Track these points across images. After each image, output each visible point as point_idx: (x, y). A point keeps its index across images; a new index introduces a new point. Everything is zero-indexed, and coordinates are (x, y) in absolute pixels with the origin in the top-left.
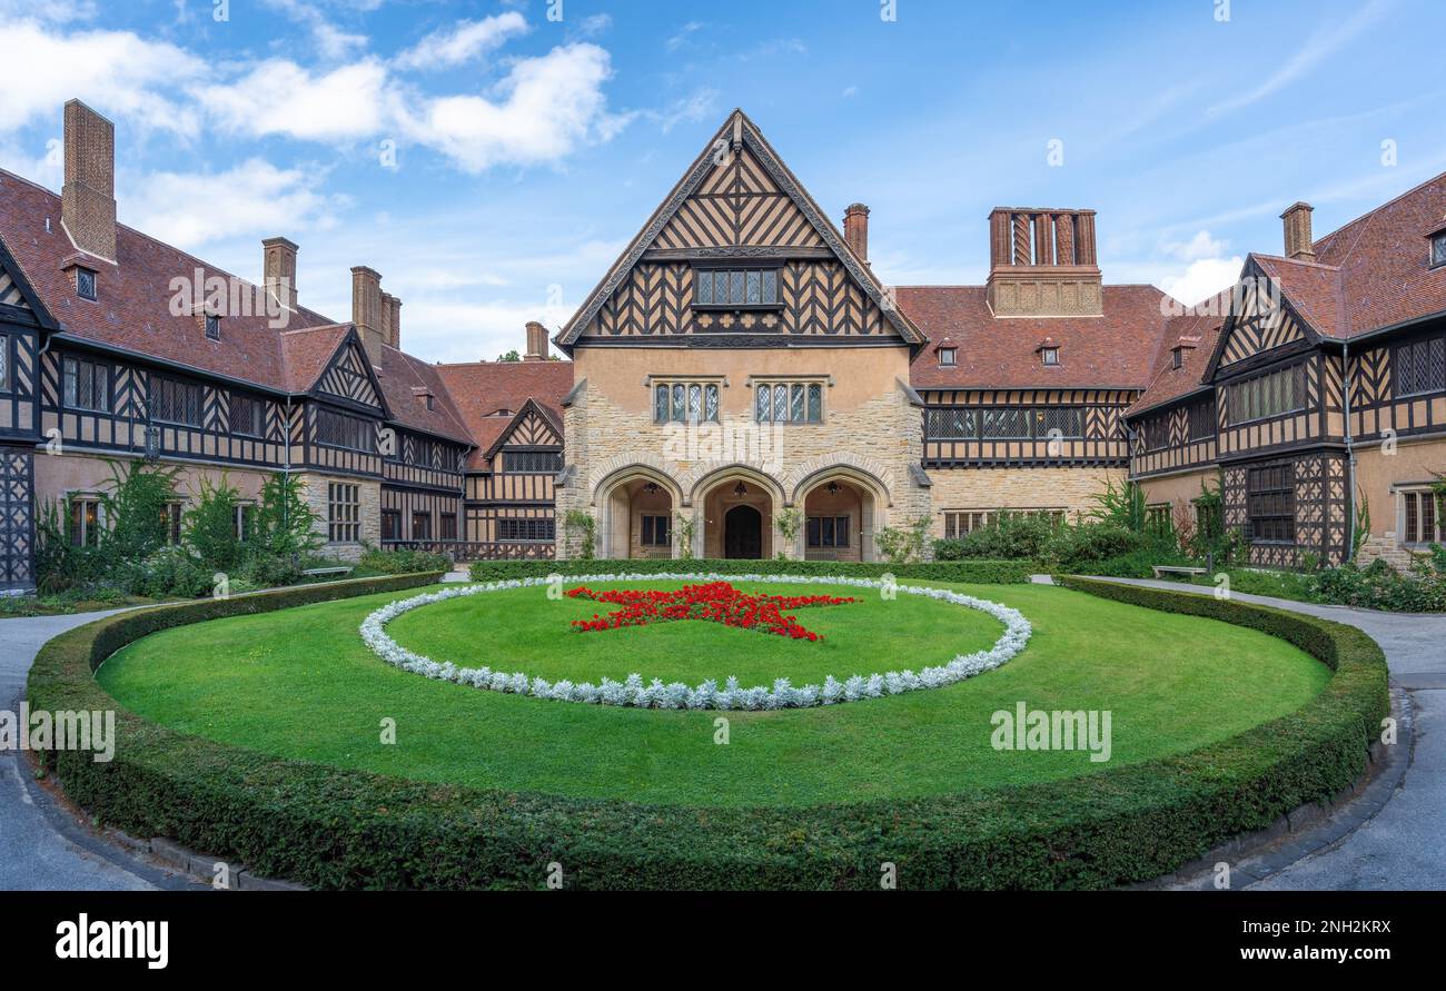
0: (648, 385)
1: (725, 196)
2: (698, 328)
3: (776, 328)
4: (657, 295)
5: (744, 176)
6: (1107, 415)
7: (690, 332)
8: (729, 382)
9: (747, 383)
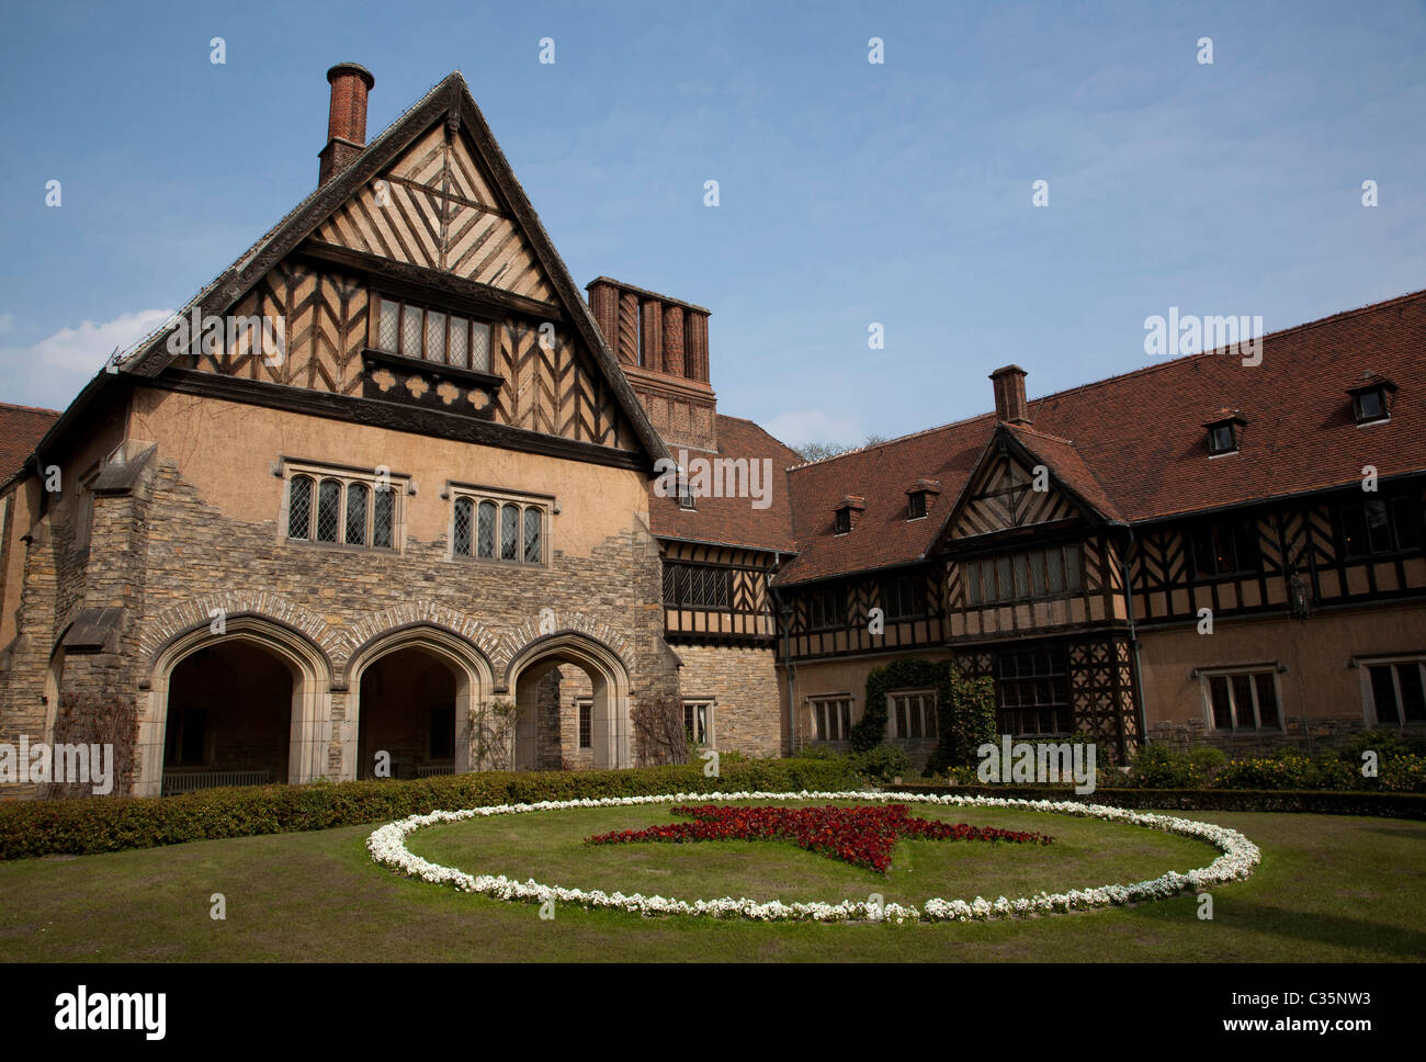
0: (279, 475)
2: (372, 389)
3: (487, 413)
4: (306, 319)
6: (754, 581)
7: (358, 393)
8: (415, 486)
9: (443, 492)
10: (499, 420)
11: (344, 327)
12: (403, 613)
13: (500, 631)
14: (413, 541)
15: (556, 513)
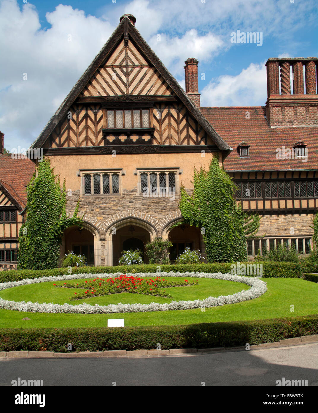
0: (79, 176)
1: (120, 66)
2: (107, 142)
3: (150, 142)
4: (83, 124)
5: (130, 55)
7: (102, 144)
8: (125, 172)
9: (135, 172)
10: (155, 143)
11: (96, 123)
12: (123, 215)
13: (159, 218)
14: (125, 190)
15: (180, 174)
